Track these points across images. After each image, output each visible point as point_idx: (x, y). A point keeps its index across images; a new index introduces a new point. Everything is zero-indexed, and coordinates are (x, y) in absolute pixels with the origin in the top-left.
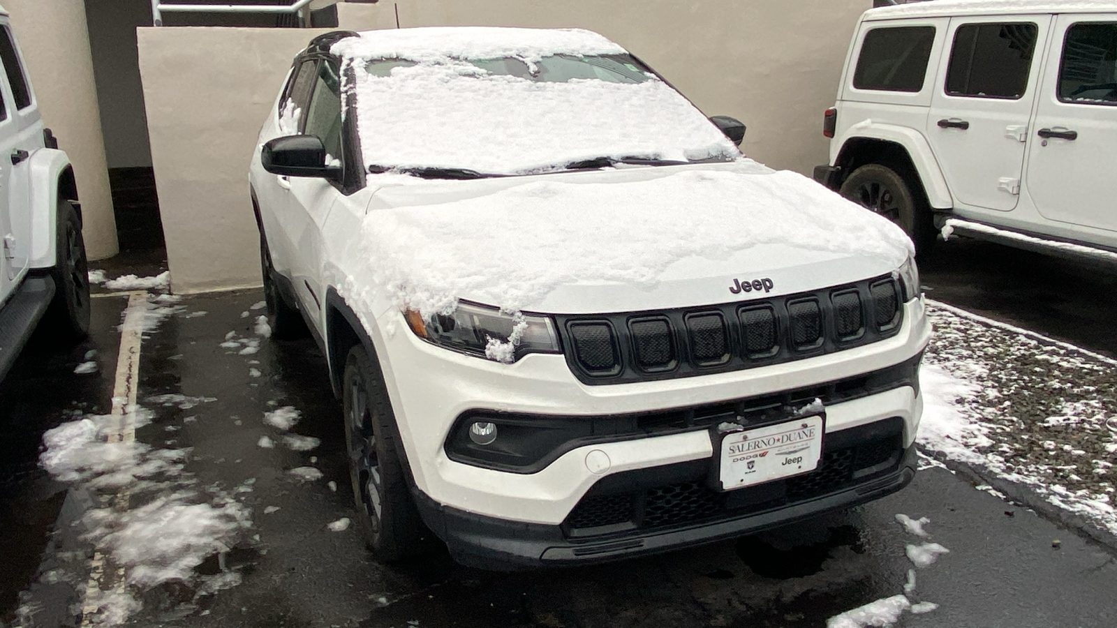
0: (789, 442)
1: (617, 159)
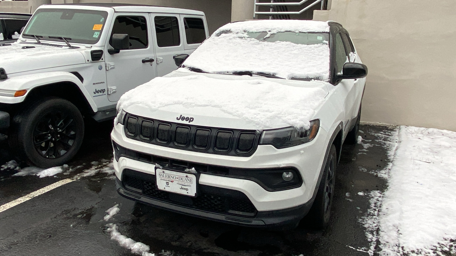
0: (181, 180)
1: (254, 73)
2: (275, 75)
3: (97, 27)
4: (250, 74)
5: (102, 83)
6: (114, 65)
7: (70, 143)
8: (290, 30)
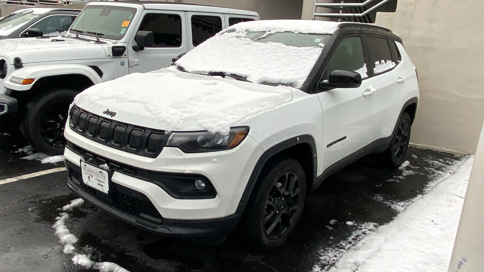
0: (98, 176)
1: (228, 74)
2: (246, 77)
3: (125, 24)
4: (222, 74)
6: (138, 62)
8: (290, 31)
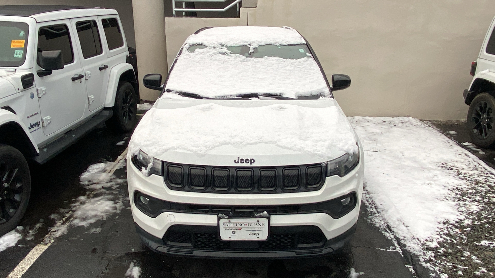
0: (251, 226)
1: (260, 94)
2: (282, 95)
3: (16, 44)
4: (255, 96)
5: (36, 114)
6: (45, 90)
7: (17, 197)
8: (271, 43)
